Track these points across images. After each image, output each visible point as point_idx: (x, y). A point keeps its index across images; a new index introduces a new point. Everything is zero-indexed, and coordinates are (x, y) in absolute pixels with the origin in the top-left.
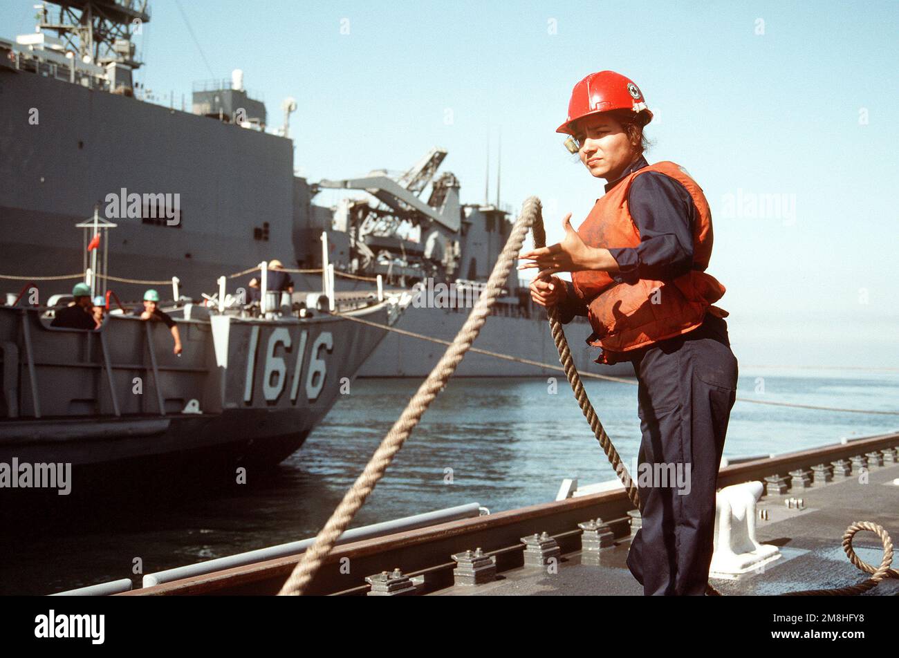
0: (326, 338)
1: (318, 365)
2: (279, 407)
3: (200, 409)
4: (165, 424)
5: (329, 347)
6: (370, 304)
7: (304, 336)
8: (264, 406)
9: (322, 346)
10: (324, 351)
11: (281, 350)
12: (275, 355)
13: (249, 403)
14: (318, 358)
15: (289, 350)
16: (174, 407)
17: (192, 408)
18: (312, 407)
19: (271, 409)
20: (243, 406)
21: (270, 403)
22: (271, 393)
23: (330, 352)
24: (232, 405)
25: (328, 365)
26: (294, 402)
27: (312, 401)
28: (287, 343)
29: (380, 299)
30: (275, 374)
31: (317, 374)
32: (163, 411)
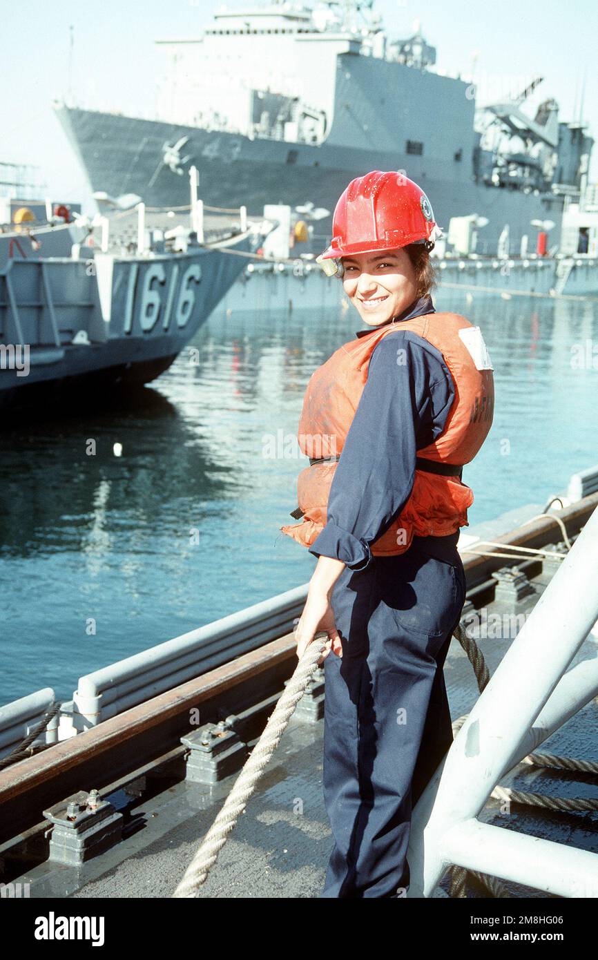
0: (194, 270)
1: (188, 295)
2: (153, 335)
3: (89, 339)
4: (59, 354)
5: (197, 278)
6: (234, 234)
7: (175, 270)
8: (140, 335)
9: (191, 278)
10: (193, 282)
11: (156, 284)
12: (151, 288)
13: (129, 333)
14: (188, 288)
15: (163, 284)
16: (66, 338)
17: (81, 339)
18: (181, 333)
19: (147, 337)
20: (124, 336)
21: (147, 332)
22: (147, 323)
23: (198, 282)
24: (115, 336)
25: (196, 295)
26: (166, 330)
27: (182, 328)
28: (161, 277)
29: (244, 229)
30: (151, 306)
31: (186, 303)
32: (58, 343)
